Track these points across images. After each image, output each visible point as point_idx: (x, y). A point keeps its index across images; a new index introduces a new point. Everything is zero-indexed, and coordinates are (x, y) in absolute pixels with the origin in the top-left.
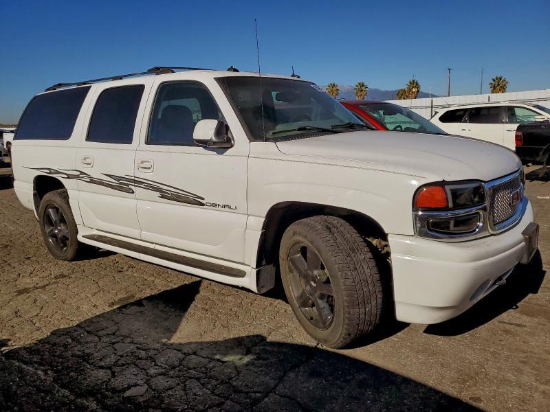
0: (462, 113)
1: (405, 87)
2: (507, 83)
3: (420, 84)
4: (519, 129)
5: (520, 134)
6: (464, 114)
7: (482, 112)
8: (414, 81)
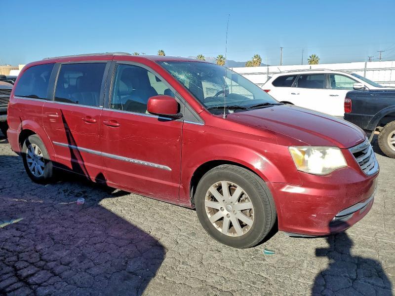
0: (291, 78)
1: (251, 60)
2: (319, 59)
3: (261, 58)
4: (348, 96)
5: (349, 101)
6: (294, 79)
7: (308, 79)
8: (257, 55)
